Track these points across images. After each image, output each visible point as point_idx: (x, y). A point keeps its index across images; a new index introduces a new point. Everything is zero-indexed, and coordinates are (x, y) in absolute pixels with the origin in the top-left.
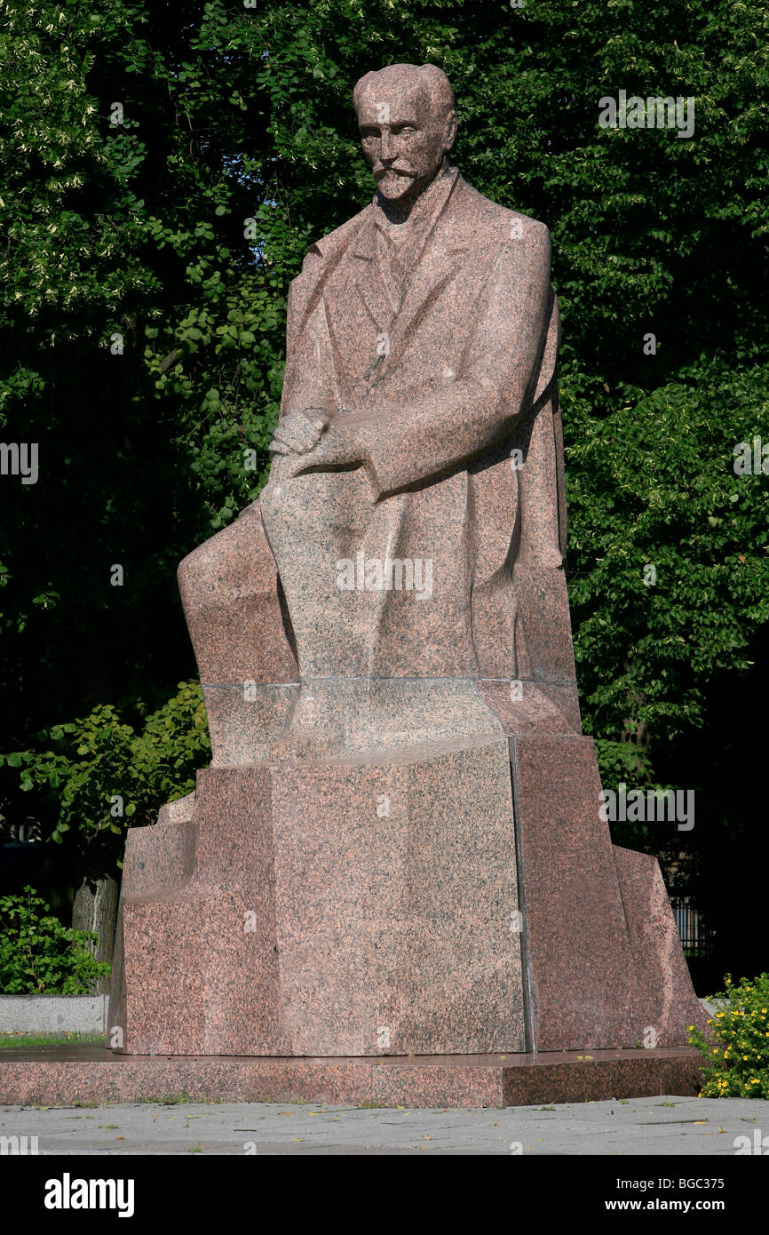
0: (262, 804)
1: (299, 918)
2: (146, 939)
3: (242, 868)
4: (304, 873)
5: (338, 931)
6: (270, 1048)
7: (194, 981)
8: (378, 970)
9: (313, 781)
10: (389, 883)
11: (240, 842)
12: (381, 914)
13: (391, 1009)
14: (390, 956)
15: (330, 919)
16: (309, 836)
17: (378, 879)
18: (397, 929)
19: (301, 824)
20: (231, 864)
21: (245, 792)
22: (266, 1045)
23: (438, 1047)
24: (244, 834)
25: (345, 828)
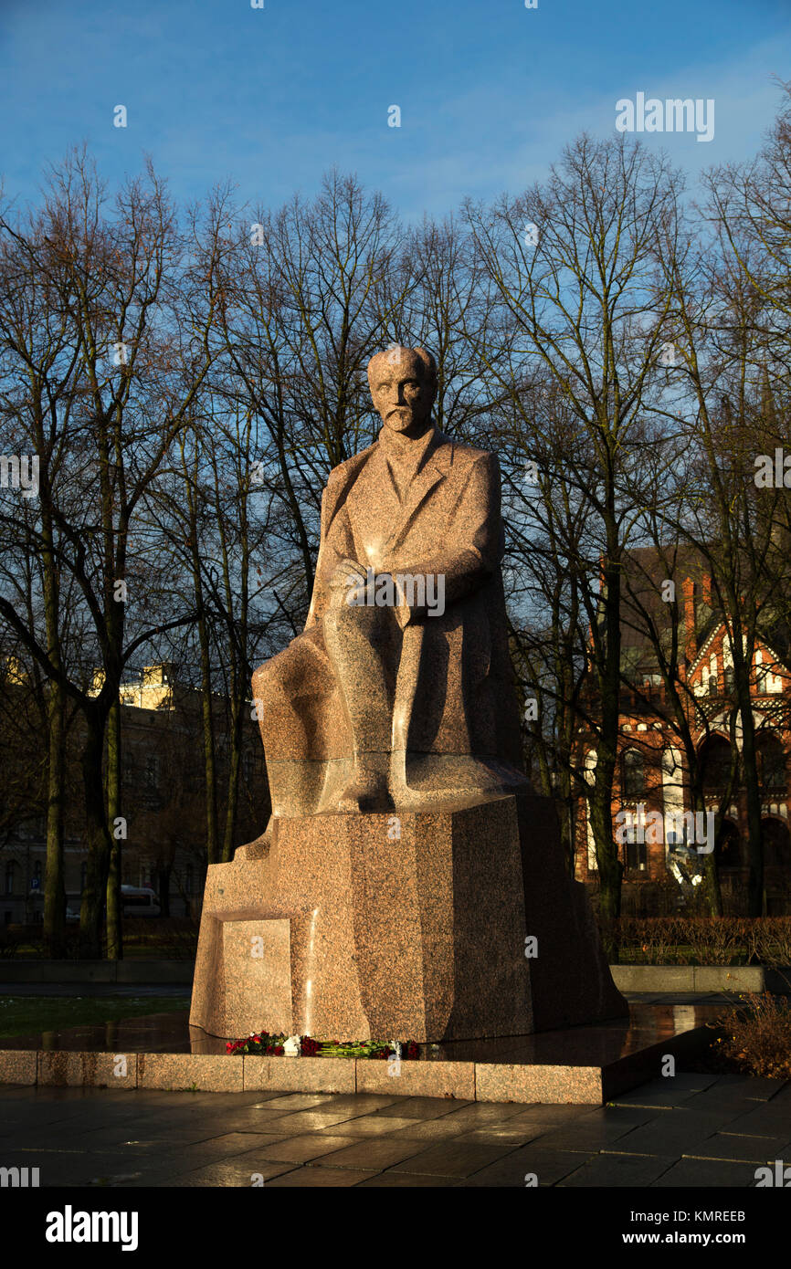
0: (339, 844)
1: (371, 933)
2: (241, 948)
3: (321, 894)
4: (374, 898)
5: (403, 943)
6: (349, 1037)
7: (282, 982)
8: (434, 974)
9: (381, 826)
10: (440, 905)
11: (319, 874)
12: (435, 930)
13: (444, 1004)
14: (443, 963)
15: (396, 934)
16: (378, 869)
17: (432, 902)
18: (447, 941)
19: (372, 859)
20: (311, 891)
21: (323, 835)
22: (345, 1034)
23: (477, 1033)
24: (323, 867)
25: (406, 862)
